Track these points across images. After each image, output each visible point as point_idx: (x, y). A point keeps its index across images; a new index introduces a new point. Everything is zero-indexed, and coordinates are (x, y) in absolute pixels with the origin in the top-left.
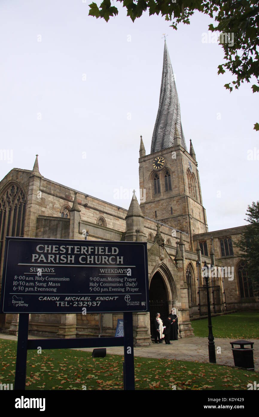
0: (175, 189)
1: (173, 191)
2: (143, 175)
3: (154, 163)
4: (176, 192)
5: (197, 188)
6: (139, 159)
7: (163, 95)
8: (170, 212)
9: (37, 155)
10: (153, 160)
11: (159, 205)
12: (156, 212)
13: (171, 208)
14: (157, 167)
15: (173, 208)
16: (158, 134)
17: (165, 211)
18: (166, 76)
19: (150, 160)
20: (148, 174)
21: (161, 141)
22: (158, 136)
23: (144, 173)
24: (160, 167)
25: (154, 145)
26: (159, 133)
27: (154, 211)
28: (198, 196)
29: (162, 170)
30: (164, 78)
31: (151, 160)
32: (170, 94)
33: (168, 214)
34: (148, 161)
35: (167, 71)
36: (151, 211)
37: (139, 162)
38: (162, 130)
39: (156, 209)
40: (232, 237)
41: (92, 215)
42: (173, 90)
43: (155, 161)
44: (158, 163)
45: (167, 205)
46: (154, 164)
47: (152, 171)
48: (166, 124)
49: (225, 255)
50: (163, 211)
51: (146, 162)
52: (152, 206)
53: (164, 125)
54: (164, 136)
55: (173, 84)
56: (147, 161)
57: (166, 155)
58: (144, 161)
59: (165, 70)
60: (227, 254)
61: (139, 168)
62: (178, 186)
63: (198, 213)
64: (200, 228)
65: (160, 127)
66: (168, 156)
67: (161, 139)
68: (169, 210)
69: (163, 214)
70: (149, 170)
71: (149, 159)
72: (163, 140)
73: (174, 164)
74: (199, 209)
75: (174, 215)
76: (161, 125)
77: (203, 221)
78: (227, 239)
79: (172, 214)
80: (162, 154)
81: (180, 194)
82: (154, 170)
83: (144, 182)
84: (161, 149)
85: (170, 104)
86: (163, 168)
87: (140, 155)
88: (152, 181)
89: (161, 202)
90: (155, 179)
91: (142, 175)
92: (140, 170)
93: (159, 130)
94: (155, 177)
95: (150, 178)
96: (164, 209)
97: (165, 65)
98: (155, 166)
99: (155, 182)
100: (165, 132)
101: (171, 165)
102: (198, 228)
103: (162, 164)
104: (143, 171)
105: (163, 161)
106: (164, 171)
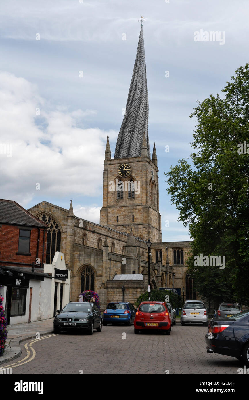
0: (138, 199)
1: (136, 200)
2: (108, 178)
4: (139, 201)
5: (156, 195)
6: (104, 161)
7: (133, 93)
8: (131, 219)
9: (71, 201)
10: (119, 166)
11: (121, 211)
12: (118, 217)
13: (133, 216)
14: (122, 174)
15: (135, 216)
16: (125, 138)
17: (127, 217)
18: (138, 71)
19: (115, 165)
20: (112, 179)
22: (125, 140)
23: (109, 177)
24: (126, 175)
25: (120, 147)
26: (126, 136)
27: (116, 216)
28: (156, 203)
29: (127, 177)
30: (136, 73)
31: (117, 165)
32: (141, 94)
33: (130, 221)
34: (114, 165)
35: (140, 65)
36: (113, 216)
37: (104, 165)
38: (129, 134)
39: (118, 215)
40: (184, 249)
41: (95, 237)
42: (144, 89)
43: (121, 167)
44: (124, 170)
45: (129, 212)
46: (120, 170)
47: (117, 177)
48: (134, 129)
49: (177, 264)
50: (125, 217)
51: (111, 165)
52: (114, 211)
53: (131, 128)
54: (131, 141)
55: (145, 82)
56: (112, 165)
57: (133, 163)
58: (110, 164)
59: (138, 63)
60: (179, 263)
61: (104, 171)
62: (141, 196)
63: (155, 221)
64: (155, 235)
65: (127, 130)
66: (134, 165)
68: (131, 217)
69: (125, 220)
70: (114, 175)
72: (130, 145)
73: (139, 174)
74: (156, 216)
75: (135, 222)
76: (129, 129)
77: (158, 227)
78: (180, 250)
79: (133, 221)
80: (128, 161)
81: (142, 204)
82: (119, 176)
83: (108, 186)
84: (127, 155)
85: (139, 105)
87: (106, 158)
89: (123, 208)
91: (107, 178)
92: (104, 173)
93: (126, 133)
96: (126, 215)
97: (139, 58)
98: (120, 173)
100: (132, 137)
101: (136, 174)
102: (154, 235)
103: (128, 172)
104: (108, 175)
105: (129, 170)
106: (129, 178)
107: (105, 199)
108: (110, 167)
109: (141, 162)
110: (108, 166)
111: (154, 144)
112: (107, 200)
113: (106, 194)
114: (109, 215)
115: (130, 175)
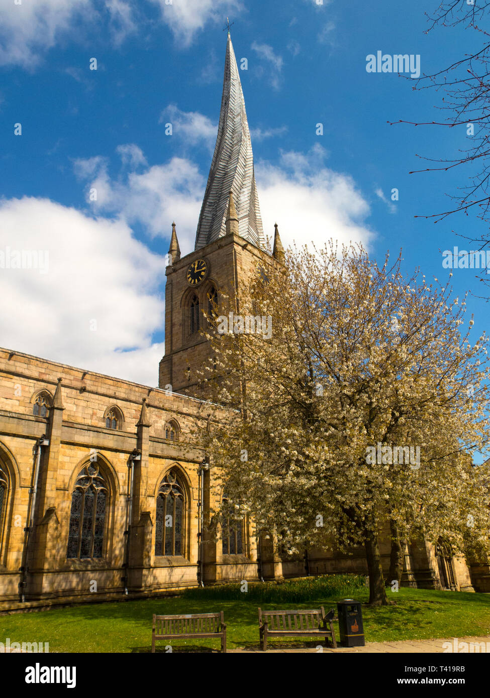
2: (172, 298)
3: (190, 273)
6: (167, 268)
10: (189, 268)
11: (195, 354)
14: (193, 281)
16: (204, 217)
19: (184, 269)
20: (178, 297)
21: (208, 230)
22: (204, 221)
23: (173, 295)
24: (199, 280)
26: (205, 214)
27: (186, 368)
29: (202, 285)
32: (233, 138)
34: (182, 270)
36: (182, 368)
37: (166, 275)
38: (210, 210)
39: (190, 364)
44: (196, 271)
46: (189, 276)
47: (187, 289)
48: (219, 197)
50: (201, 366)
51: (177, 272)
52: (183, 358)
53: (215, 198)
54: (213, 220)
56: (179, 271)
57: (211, 255)
65: (208, 203)
66: (214, 256)
67: (207, 227)
68: (211, 363)
70: (181, 288)
71: (182, 268)
72: (212, 227)
73: (223, 270)
76: (210, 200)
82: (189, 287)
83: (173, 312)
85: (230, 157)
86: (204, 282)
88: (186, 308)
89: (198, 349)
90: (193, 306)
91: (170, 298)
93: (206, 209)
94: (193, 301)
95: (183, 303)
96: (202, 362)
98: (190, 279)
99: (193, 310)
101: (217, 274)
103: (203, 273)
104: (172, 291)
105: (203, 269)
106: (208, 287)
107: (168, 340)
108: (176, 275)
109: (226, 247)
110: (173, 274)
111: (276, 226)
112: (172, 340)
113: (169, 328)
114: (173, 369)
115: (206, 279)
